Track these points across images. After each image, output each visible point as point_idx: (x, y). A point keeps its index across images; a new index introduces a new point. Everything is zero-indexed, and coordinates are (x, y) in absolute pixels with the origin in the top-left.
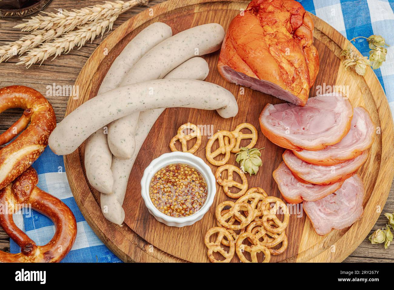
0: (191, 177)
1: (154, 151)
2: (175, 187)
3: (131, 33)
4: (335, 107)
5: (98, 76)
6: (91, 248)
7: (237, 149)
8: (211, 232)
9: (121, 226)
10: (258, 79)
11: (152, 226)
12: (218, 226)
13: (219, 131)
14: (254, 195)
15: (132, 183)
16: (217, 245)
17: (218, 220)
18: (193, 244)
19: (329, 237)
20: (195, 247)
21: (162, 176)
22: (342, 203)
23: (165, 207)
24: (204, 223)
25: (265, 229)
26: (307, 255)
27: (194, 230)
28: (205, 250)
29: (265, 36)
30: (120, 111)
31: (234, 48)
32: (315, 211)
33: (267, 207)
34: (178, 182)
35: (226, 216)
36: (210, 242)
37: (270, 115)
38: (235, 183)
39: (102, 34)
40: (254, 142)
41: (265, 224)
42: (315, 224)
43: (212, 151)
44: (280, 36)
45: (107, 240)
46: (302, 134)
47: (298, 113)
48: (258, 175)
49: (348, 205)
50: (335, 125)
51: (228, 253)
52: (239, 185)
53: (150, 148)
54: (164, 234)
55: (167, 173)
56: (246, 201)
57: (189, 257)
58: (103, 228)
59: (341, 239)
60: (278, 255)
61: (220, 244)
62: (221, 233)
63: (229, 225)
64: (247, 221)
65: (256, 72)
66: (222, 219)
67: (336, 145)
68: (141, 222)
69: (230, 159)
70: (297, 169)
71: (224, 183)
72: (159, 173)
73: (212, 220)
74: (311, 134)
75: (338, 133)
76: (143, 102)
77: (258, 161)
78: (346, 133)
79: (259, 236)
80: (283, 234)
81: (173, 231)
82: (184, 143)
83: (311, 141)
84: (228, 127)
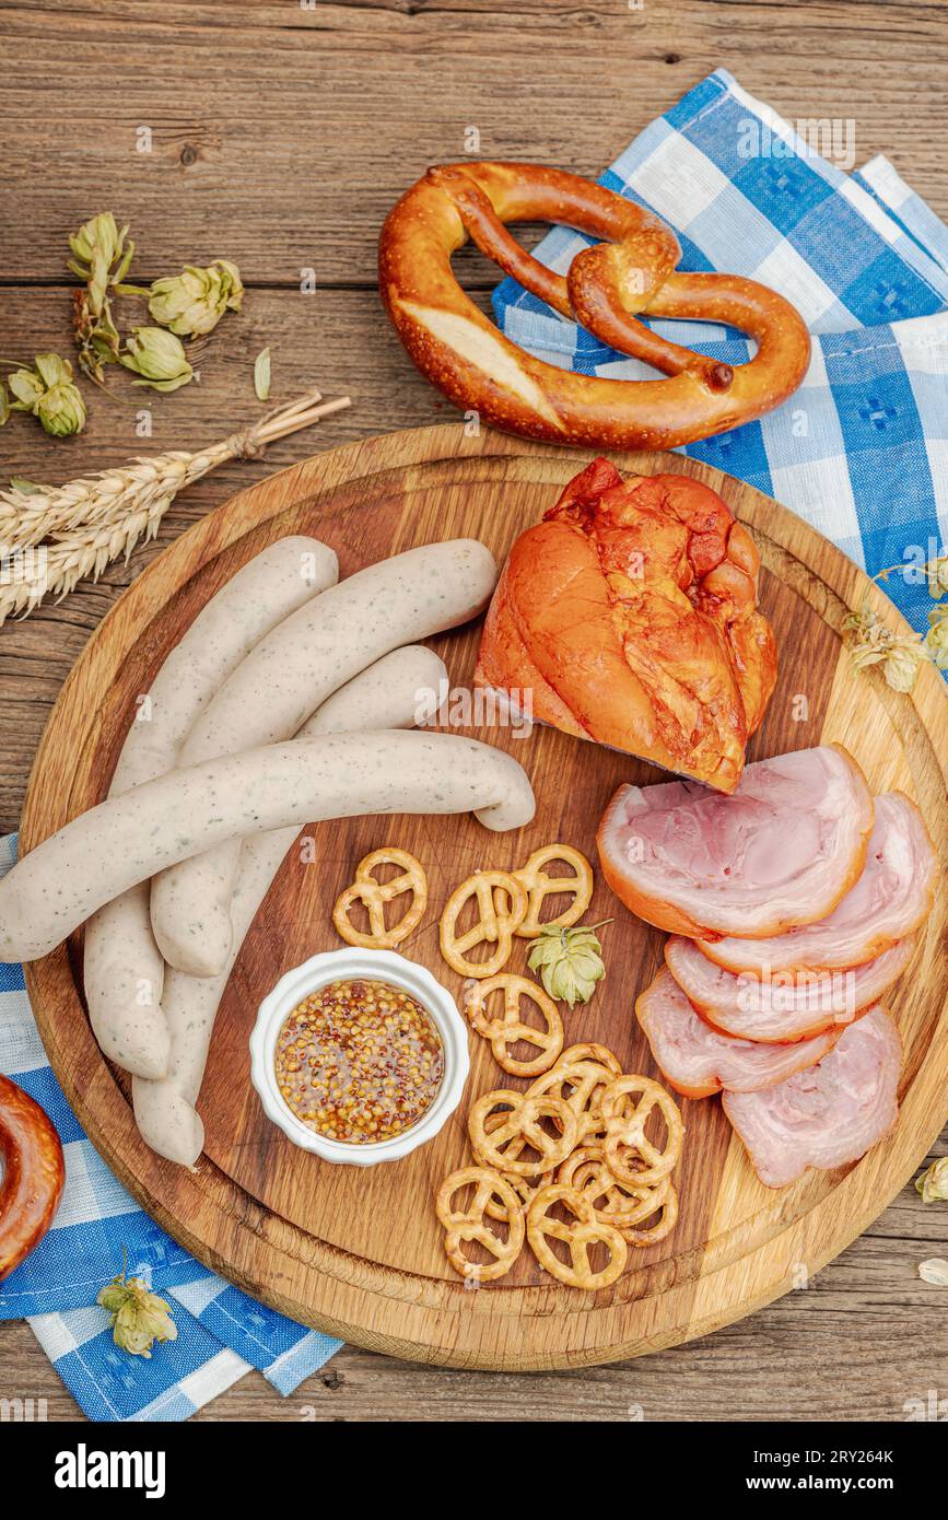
0: (396, 1021)
1: (288, 931)
2: (351, 1054)
3: (216, 560)
4: (820, 800)
5: (117, 698)
6: (106, 1221)
7: (532, 927)
8: (457, 1180)
9: (195, 1170)
10: (591, 740)
11: (284, 1163)
12: (476, 1164)
13: (478, 871)
14: (579, 1069)
15: (225, 1032)
16: (472, 1222)
17: (476, 1145)
18: (404, 1217)
19: (800, 1188)
20: (410, 1226)
21: (312, 1018)
22: (836, 1089)
23: (322, 1114)
24: (434, 1153)
25: (611, 1171)
26: (733, 1243)
27: (405, 1174)
28: (438, 1233)
29: (612, 605)
30: (185, 843)
31: (522, 639)
32: (758, 1117)
33: (618, 1107)
34: (357, 1039)
35: (500, 1136)
36: (453, 1211)
37: (630, 824)
38: (524, 1032)
39: (128, 554)
40: (581, 904)
41: (613, 1161)
42: (759, 1154)
43: (459, 932)
44: (657, 606)
45: (155, 1206)
46: (723, 889)
47: (710, 818)
48: (594, 1003)
49: (855, 1096)
50: (818, 858)
51: (505, 1242)
52: (537, 1037)
53: (275, 925)
54: (320, 1186)
55: (328, 1010)
56: (558, 1088)
57: (392, 1253)
58: (141, 1171)
59: (833, 1196)
60: (649, 1247)
61: (480, 1217)
62: (483, 1184)
63: (508, 1163)
64: (560, 1151)
65: (584, 721)
66: (487, 1145)
67: (824, 922)
68: (251, 1149)
69: (512, 956)
70: (706, 995)
71: (493, 1033)
72: (303, 1009)
73: (458, 1141)
74: (748, 890)
75: (827, 886)
76: (254, 815)
77: (595, 967)
78: (851, 884)
79: (593, 1192)
80: (666, 1186)
81: (344, 1177)
82: (377, 908)
83: (749, 912)
84: (504, 860)
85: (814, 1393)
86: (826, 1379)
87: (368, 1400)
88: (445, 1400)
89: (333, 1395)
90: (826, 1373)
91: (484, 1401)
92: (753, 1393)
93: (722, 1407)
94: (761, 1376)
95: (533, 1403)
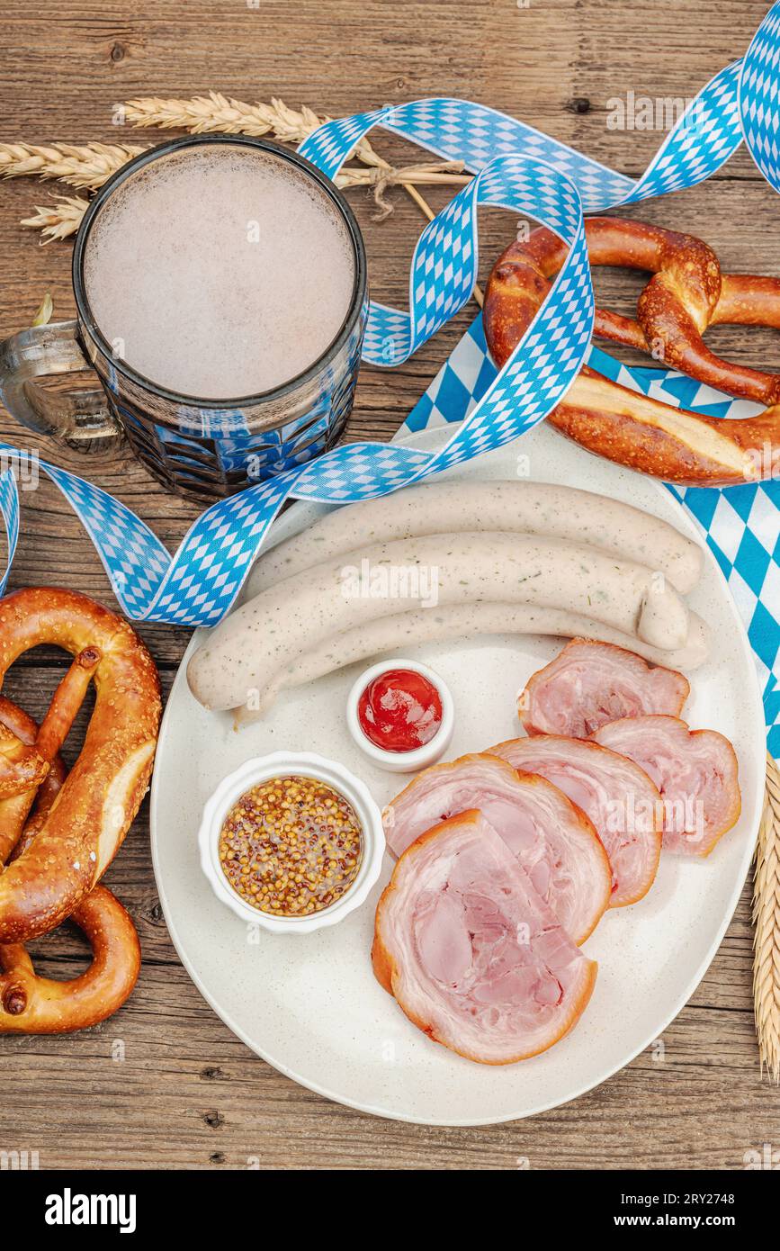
85: (626, 1140)
86: (638, 1128)
87: (244, 1137)
88: (310, 1139)
89: (214, 1133)
90: (637, 1123)
91: (342, 1140)
92: (574, 1138)
93: (547, 1150)
94: (581, 1124)
95: (385, 1143)
